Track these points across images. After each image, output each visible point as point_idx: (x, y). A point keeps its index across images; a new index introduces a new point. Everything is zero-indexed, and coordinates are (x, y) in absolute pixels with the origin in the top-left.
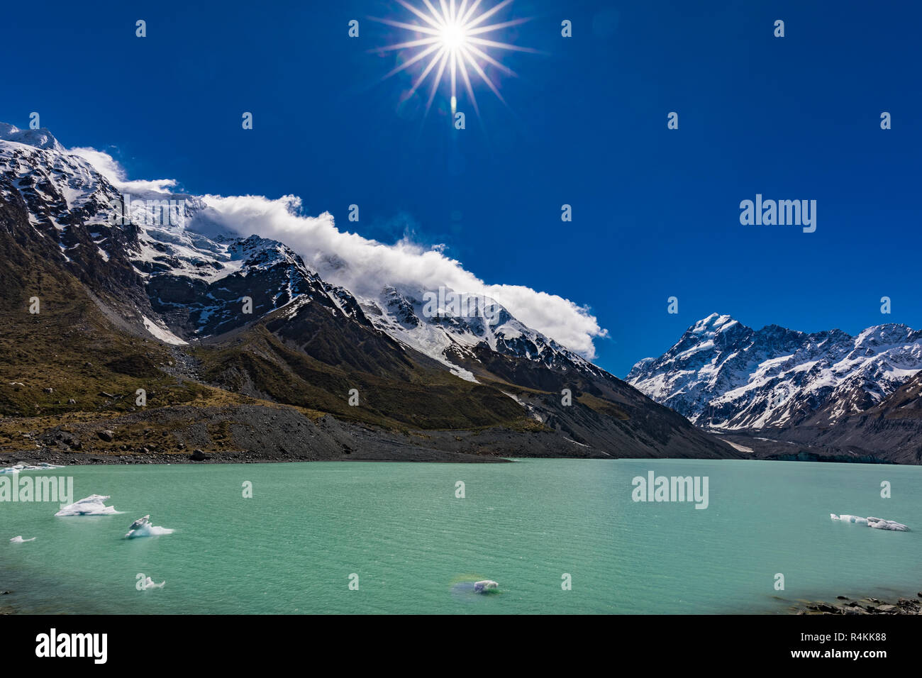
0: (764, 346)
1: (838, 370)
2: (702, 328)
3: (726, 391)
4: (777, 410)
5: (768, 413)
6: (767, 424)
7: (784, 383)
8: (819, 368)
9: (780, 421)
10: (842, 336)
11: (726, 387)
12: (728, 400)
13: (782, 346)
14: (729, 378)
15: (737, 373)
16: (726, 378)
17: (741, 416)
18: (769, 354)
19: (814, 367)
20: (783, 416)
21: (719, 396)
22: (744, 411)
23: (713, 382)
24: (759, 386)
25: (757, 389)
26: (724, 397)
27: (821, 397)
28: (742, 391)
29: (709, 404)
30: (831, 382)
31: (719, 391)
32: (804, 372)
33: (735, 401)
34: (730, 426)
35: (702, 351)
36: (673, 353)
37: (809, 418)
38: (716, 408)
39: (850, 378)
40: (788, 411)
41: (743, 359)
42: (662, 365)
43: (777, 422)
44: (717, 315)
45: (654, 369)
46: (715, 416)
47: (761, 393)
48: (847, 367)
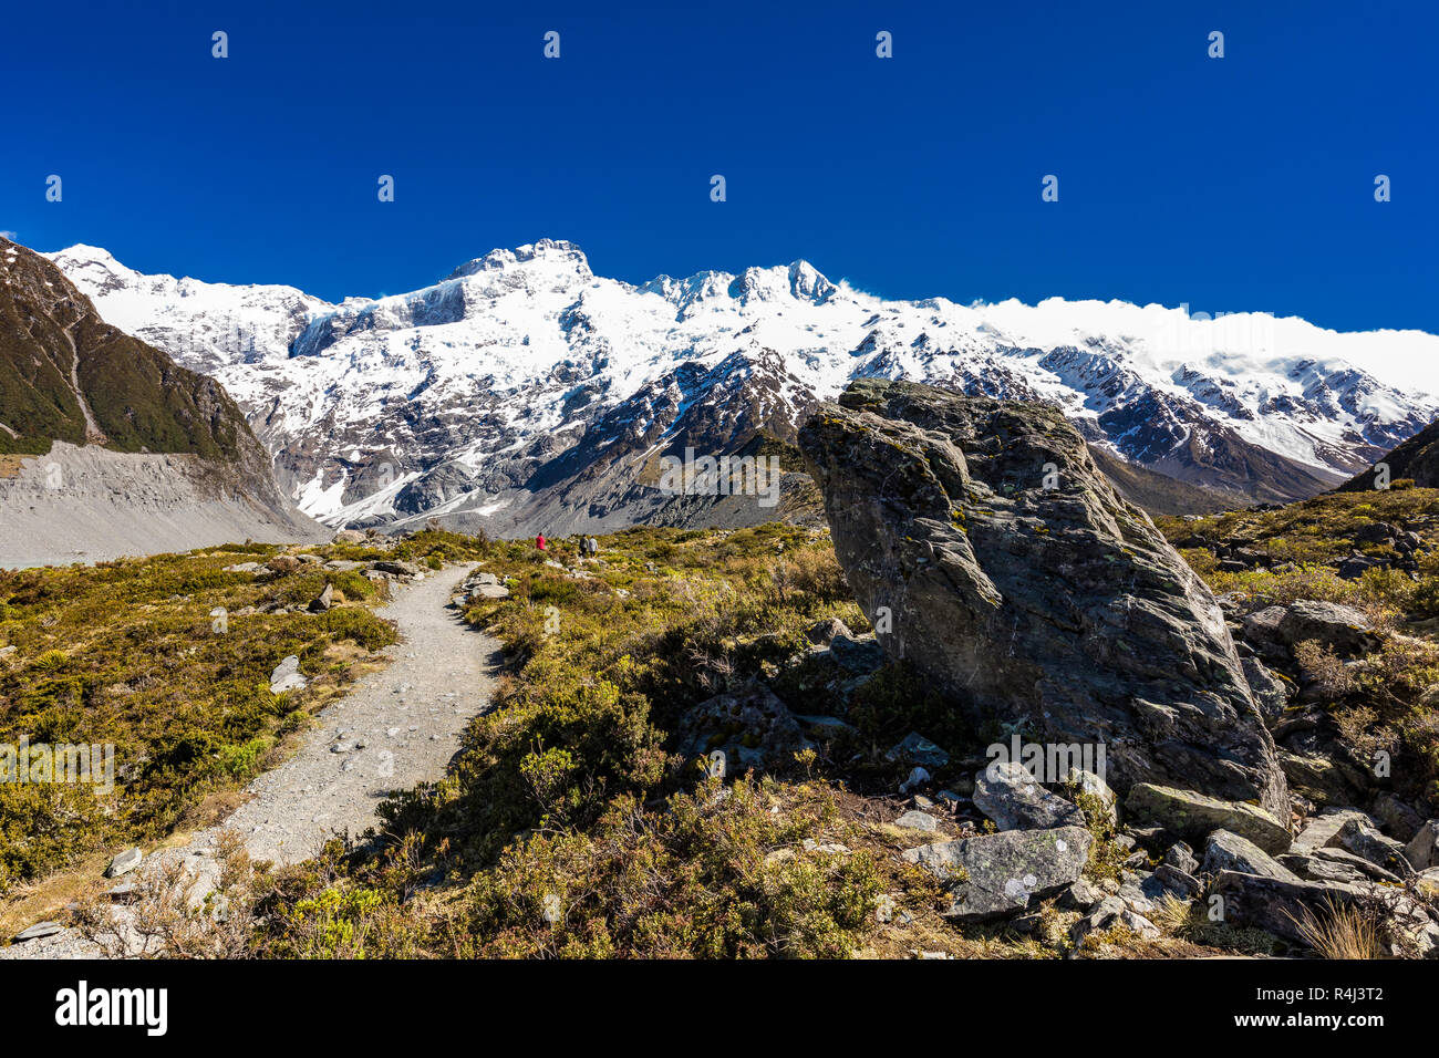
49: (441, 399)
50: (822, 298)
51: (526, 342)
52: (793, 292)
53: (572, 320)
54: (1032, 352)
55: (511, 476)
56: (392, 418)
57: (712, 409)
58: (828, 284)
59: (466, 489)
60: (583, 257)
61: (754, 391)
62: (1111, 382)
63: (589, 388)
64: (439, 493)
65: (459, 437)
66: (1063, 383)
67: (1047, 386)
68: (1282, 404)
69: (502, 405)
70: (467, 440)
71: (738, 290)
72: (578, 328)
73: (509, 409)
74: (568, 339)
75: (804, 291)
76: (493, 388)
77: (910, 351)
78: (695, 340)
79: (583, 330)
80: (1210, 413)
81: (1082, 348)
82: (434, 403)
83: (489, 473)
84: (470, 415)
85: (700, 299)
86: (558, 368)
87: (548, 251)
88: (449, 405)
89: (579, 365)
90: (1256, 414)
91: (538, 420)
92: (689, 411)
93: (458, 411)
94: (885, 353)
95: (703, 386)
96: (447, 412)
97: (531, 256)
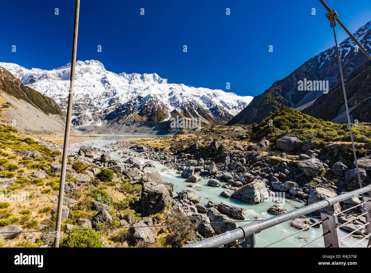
49: (77, 99)
50: (160, 82)
51: (94, 86)
52: (154, 80)
53: (104, 81)
54: (198, 96)
55: (101, 118)
56: (64, 103)
57: (146, 106)
58: (161, 79)
59: (90, 120)
60: (103, 65)
61: (154, 103)
62: (211, 103)
63: (114, 99)
64: (84, 121)
65: (83, 108)
66: (203, 102)
67: (201, 103)
68: (235, 107)
69: (92, 101)
70: (85, 109)
71: (142, 78)
72: (107, 84)
73: (94, 102)
74: (104, 86)
75: (156, 80)
76: (89, 97)
77: (179, 96)
78: (135, 89)
79: (108, 84)
80: (225, 109)
81: (207, 96)
82: (75, 100)
83: (95, 117)
84: (85, 103)
85: (134, 79)
86: (104, 93)
87: (94, 63)
88: (79, 101)
89: (109, 93)
90: (231, 109)
91: (103, 105)
92: (141, 106)
93: (82, 102)
94: (175, 96)
95: (143, 101)
96: (79, 102)
97: (89, 64)
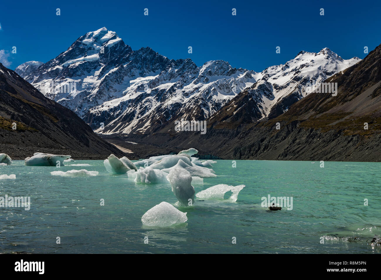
0: (139, 65)
1: (187, 91)
2: (91, 40)
3: (105, 101)
4: (142, 120)
5: (135, 122)
6: (133, 131)
7: (150, 97)
8: (175, 88)
9: (143, 128)
10: (191, 65)
11: (105, 98)
12: (105, 109)
13: (151, 67)
14: (109, 89)
15: (116, 86)
16: (106, 90)
17: (114, 123)
18: (141, 72)
19: (172, 87)
20: (146, 125)
21: (98, 105)
22: (117, 119)
23: (95, 91)
24: (132, 98)
25: (130, 101)
26: (103, 106)
27: (173, 111)
28: (117, 102)
29: (89, 111)
30: (181, 99)
31: (98, 100)
32: (164, 90)
33: (111, 110)
34: (104, 131)
35: (89, 62)
36: (62, 60)
37: (163, 127)
38: (95, 115)
39: (193, 98)
40: (149, 121)
41: (122, 74)
42: (49, 70)
43: (141, 129)
44: (106, 29)
45: (41, 74)
46: (93, 122)
47: (132, 104)
48: (192, 89)
